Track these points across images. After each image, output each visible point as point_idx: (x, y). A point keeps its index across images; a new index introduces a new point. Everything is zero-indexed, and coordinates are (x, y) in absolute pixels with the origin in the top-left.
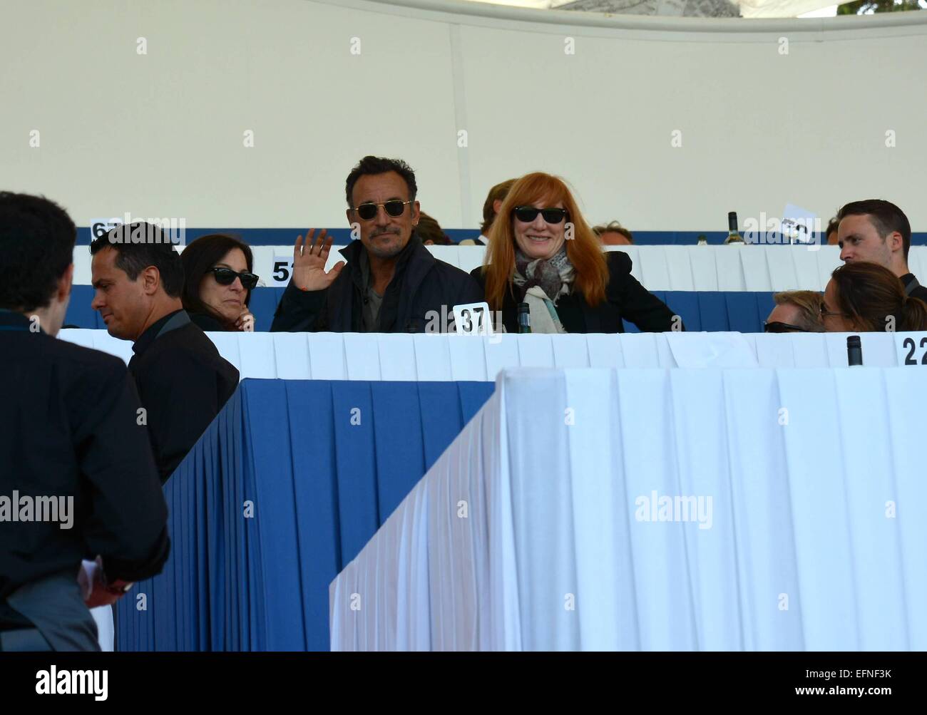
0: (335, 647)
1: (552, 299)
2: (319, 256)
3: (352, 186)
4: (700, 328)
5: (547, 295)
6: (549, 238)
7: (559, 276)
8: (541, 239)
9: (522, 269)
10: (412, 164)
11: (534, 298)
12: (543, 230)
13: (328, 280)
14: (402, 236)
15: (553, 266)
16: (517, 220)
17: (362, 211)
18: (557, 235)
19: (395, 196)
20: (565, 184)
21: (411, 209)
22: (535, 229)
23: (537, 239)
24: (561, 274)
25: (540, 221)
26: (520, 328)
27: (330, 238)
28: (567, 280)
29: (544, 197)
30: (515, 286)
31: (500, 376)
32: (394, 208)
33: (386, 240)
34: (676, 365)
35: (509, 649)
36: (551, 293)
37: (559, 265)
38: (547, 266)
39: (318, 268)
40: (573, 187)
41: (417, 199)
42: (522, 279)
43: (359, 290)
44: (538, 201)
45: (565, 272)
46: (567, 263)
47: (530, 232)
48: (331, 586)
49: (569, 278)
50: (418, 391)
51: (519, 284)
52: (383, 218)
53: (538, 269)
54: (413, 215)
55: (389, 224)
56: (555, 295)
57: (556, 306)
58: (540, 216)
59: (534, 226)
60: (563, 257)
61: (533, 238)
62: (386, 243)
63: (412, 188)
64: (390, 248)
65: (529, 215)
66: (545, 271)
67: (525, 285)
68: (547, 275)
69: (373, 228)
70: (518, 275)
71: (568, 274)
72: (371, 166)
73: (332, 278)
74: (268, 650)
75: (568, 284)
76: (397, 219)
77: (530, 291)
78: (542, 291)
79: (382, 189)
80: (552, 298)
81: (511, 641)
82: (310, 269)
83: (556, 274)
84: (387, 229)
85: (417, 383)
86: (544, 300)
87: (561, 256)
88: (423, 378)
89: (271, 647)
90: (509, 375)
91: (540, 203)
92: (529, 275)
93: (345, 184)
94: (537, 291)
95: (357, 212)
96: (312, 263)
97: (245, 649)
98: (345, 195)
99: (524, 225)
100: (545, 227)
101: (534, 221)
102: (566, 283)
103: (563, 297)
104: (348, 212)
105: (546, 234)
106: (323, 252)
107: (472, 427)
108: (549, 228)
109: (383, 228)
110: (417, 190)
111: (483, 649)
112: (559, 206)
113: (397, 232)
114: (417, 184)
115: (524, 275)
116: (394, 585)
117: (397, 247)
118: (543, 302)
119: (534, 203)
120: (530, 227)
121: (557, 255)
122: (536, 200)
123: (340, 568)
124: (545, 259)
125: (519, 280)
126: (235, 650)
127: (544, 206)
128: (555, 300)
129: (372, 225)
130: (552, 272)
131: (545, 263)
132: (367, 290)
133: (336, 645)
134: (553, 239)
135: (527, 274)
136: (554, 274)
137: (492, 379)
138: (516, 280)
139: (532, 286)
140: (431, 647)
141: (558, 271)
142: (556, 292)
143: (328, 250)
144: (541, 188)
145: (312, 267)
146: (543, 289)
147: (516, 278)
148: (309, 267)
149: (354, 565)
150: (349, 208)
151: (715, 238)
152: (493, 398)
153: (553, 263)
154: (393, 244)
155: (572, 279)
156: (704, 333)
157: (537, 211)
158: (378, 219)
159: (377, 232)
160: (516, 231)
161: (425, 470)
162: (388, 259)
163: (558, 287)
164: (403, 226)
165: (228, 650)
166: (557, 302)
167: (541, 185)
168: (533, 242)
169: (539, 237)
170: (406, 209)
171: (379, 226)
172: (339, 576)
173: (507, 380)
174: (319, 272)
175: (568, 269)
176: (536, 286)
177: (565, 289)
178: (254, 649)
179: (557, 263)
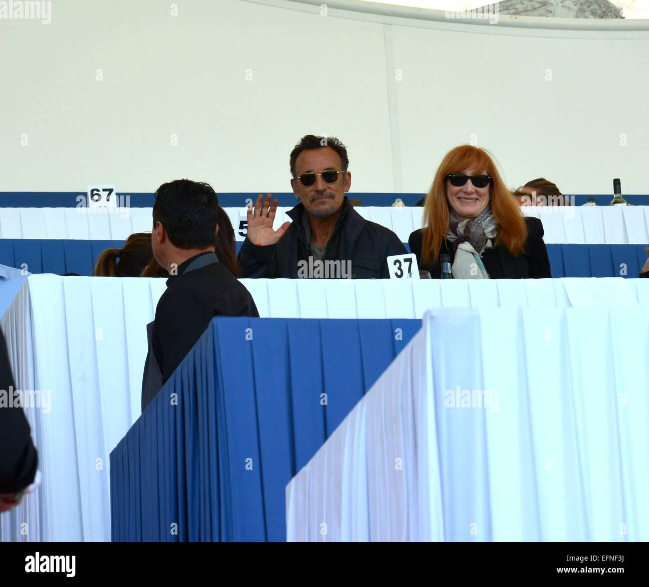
0: (290, 539)
1: (479, 253)
2: (268, 216)
3: (295, 161)
4: (590, 275)
5: (475, 249)
6: (477, 199)
7: (484, 234)
8: (470, 201)
9: (453, 227)
10: (345, 141)
11: (465, 252)
12: (472, 193)
13: (277, 237)
14: (336, 199)
15: (479, 225)
16: (449, 184)
17: (303, 179)
18: (483, 197)
19: (330, 167)
20: (489, 155)
21: (344, 178)
22: (465, 193)
23: (467, 201)
24: (486, 231)
25: (470, 186)
26: (442, 275)
27: (276, 200)
28: (491, 236)
29: (472, 167)
30: (448, 241)
31: (427, 314)
32: (330, 176)
33: (323, 203)
34: (570, 305)
35: (434, 540)
36: (477, 247)
37: (484, 224)
38: (474, 225)
39: (268, 226)
40: (494, 157)
41: (348, 170)
42: (453, 236)
43: (303, 244)
44: (467, 170)
45: (489, 229)
46: (490, 223)
47: (461, 195)
48: (287, 488)
49: (492, 235)
50: (358, 327)
51: (451, 240)
52: (321, 184)
53: (467, 228)
54: (345, 183)
55: (325, 190)
56: (481, 249)
57: (482, 257)
58: (469, 181)
59: (464, 190)
60: (487, 217)
61: (463, 200)
62: (323, 205)
63: (345, 162)
64: (326, 210)
65: (460, 180)
66: (473, 229)
67: (456, 241)
68: (474, 233)
69: (313, 193)
70: (450, 233)
71: (492, 231)
72: (310, 143)
73: (280, 235)
74: (235, 541)
75: (493, 240)
76: (332, 186)
77: (461, 246)
78: (471, 246)
79: (319, 162)
80: (478, 251)
81: (436, 535)
82: (262, 228)
83: (482, 232)
84: (325, 193)
85: (358, 321)
86: (473, 253)
87: (485, 216)
88: (362, 316)
89: (237, 539)
90: (434, 314)
91: (469, 171)
92: (460, 233)
93: (289, 158)
94: (466, 246)
95: (299, 180)
96: (262, 223)
97: (216, 540)
98: (289, 167)
99: (456, 188)
100: (474, 191)
101: (465, 186)
102: (490, 239)
103: (488, 250)
104: (292, 181)
105: (474, 196)
106: (270, 213)
107: (403, 356)
108: (477, 192)
109: (320, 193)
110: (348, 162)
111: (412, 540)
112: (485, 173)
113: (332, 197)
114: (348, 158)
115: (455, 233)
116: (339, 486)
117: (332, 208)
118: (472, 256)
119: (465, 171)
120: (461, 191)
121: (482, 215)
122: (466, 169)
123: (294, 472)
124: (472, 217)
125: (451, 237)
126: (208, 540)
127: (472, 174)
128: (481, 253)
129: (312, 191)
130: (479, 231)
131: (473, 223)
132: (309, 244)
133: (291, 537)
134: (480, 201)
135: (458, 232)
136: (480, 232)
137: (419, 316)
138: (449, 237)
139: (462, 242)
140: (370, 539)
141: (483, 230)
142: (482, 246)
143: (274, 211)
144: (470, 159)
145: (263, 226)
146: (471, 244)
147: (449, 235)
148: (260, 227)
149: (306, 471)
150: (293, 178)
151: (602, 200)
152: (420, 333)
153: (479, 222)
154: (330, 205)
155: (495, 235)
156: (594, 279)
157: (467, 178)
158: (316, 186)
159: (316, 196)
160: (449, 194)
161: (364, 392)
162: (325, 218)
163: (484, 243)
164: (336, 191)
165: (203, 541)
166: (482, 255)
167: (470, 156)
168: (463, 203)
169: (468, 199)
170: (340, 177)
171: (317, 191)
172: (294, 480)
173: (432, 318)
174: (269, 229)
175: (492, 227)
176: (465, 242)
177: (489, 244)
178: (224, 540)
179: (483, 223)
